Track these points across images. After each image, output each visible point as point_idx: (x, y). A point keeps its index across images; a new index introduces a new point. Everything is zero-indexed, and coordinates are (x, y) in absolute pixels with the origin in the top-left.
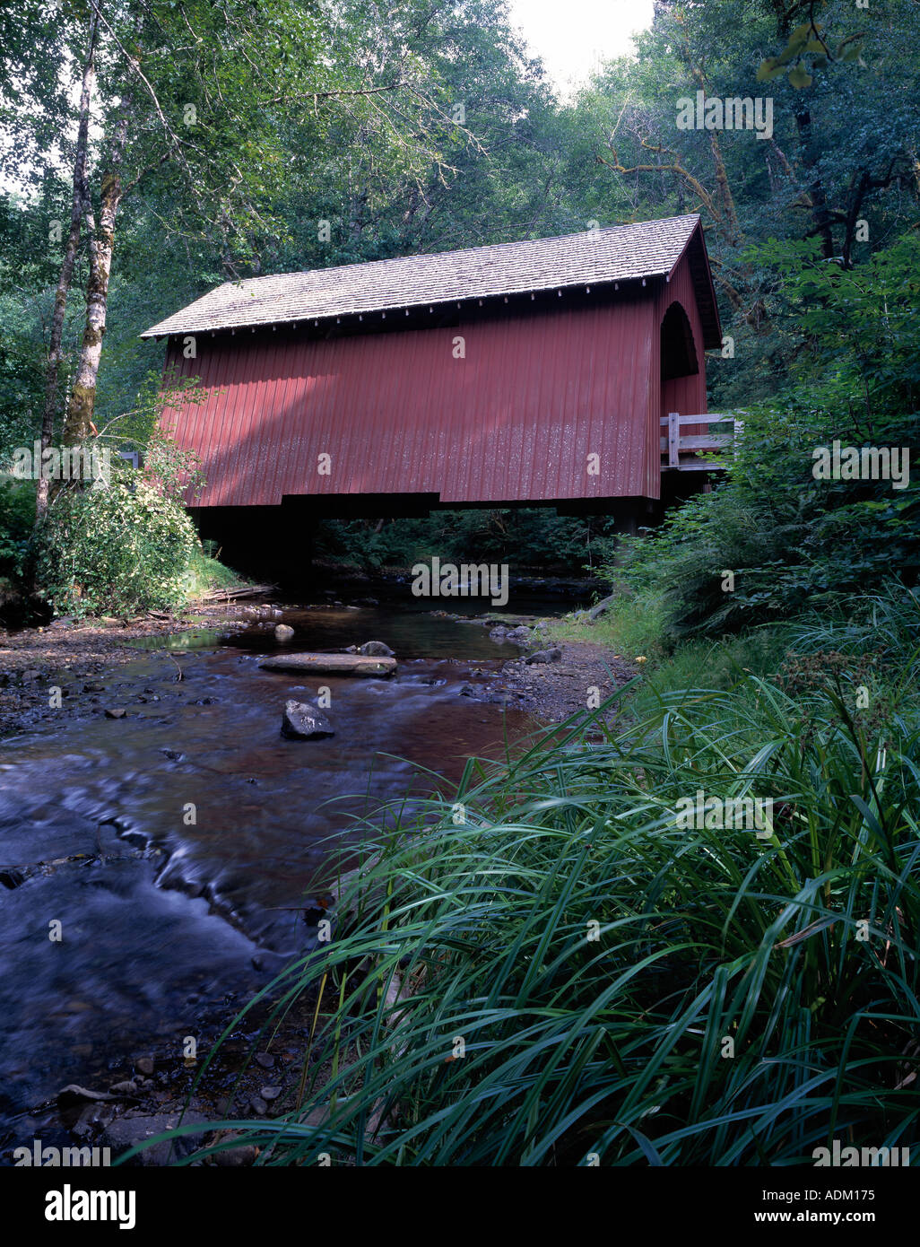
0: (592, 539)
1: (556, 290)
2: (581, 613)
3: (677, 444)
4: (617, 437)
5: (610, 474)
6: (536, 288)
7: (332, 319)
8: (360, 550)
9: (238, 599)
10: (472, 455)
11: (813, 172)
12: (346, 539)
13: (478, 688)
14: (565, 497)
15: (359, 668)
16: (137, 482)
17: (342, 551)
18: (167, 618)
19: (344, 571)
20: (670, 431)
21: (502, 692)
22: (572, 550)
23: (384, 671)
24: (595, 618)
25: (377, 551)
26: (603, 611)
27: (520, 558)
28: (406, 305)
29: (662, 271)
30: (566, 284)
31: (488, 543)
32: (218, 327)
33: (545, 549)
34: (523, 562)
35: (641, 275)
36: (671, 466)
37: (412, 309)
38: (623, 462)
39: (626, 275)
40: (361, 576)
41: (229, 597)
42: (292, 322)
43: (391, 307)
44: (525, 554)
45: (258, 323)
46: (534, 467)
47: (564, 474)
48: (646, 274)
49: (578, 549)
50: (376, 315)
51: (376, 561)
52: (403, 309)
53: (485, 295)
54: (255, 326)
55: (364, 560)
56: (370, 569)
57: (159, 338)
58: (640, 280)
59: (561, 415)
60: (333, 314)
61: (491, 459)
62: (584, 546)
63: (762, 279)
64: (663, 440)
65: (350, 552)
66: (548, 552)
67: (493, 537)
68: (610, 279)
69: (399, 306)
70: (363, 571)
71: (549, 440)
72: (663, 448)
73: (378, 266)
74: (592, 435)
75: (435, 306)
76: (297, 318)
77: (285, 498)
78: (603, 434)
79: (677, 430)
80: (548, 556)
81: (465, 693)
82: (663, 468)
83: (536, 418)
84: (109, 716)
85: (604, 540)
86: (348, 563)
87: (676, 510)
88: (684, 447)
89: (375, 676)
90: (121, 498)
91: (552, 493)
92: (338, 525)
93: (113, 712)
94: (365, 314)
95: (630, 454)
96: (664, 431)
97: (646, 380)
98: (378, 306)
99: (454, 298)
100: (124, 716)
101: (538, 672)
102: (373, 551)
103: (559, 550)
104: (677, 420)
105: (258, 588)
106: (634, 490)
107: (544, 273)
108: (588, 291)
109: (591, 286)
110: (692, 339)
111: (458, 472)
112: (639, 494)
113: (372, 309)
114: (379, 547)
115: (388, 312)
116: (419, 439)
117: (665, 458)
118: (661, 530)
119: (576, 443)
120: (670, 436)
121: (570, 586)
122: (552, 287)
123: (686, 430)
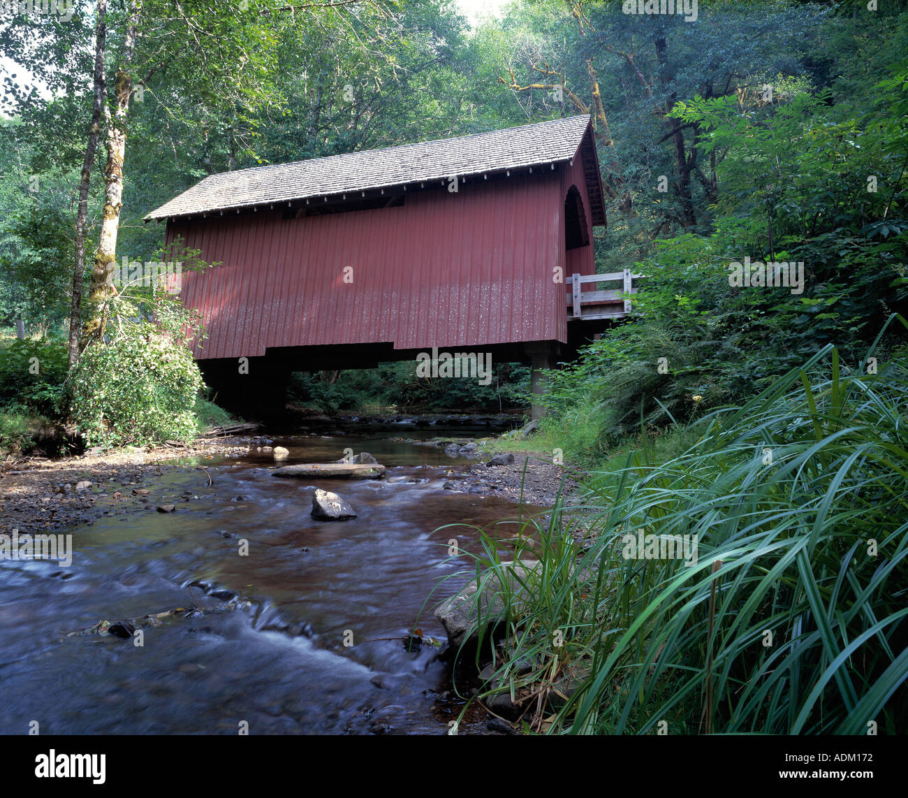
0: (501, 385)
1: (483, 174)
2: (514, 432)
3: (579, 299)
4: (534, 292)
5: (530, 322)
6: (467, 173)
7: (303, 200)
8: (321, 397)
9: (232, 434)
10: (419, 310)
11: (672, 84)
12: (310, 388)
13: (457, 484)
14: (494, 343)
15: (356, 472)
16: (151, 335)
17: (307, 398)
18: (182, 446)
19: (310, 413)
20: (574, 288)
21: (478, 485)
22: (486, 394)
23: (376, 474)
24: (528, 434)
25: (334, 398)
26: (533, 430)
27: (442, 404)
28: (363, 188)
29: (567, 158)
30: (490, 169)
31: (417, 393)
32: (208, 209)
33: (464, 394)
34: (445, 407)
35: (550, 161)
36: (575, 316)
37: (367, 191)
38: (540, 313)
39: (538, 161)
40: (323, 417)
41: (225, 432)
42: (270, 204)
43: (350, 190)
44: (446, 400)
45: (242, 205)
46: (469, 318)
47: (492, 324)
48: (554, 160)
49: (490, 394)
50: (338, 196)
51: (335, 405)
52: (360, 192)
53: (426, 179)
54: (240, 208)
55: (325, 404)
56: (330, 412)
57: (160, 220)
58: (549, 164)
59: (489, 275)
60: (303, 196)
61: (434, 313)
62: (495, 390)
63: (634, 170)
64: (568, 295)
65: (313, 399)
66: (467, 397)
67: (421, 388)
68: (526, 164)
69: (357, 189)
70: (325, 413)
71: (480, 296)
72: (568, 301)
73: (335, 160)
74: (514, 292)
75: (386, 188)
76: (274, 200)
77: (268, 350)
78: (523, 289)
79: (579, 287)
80: (467, 400)
81: (447, 487)
82: (569, 318)
83: (469, 279)
84: (161, 511)
85: (510, 385)
86: (313, 407)
87: (586, 348)
88: (584, 301)
89: (370, 478)
90: (140, 347)
91: (483, 339)
92: (304, 377)
93: (164, 507)
94: (329, 196)
95: (545, 306)
96: (569, 288)
97: (556, 247)
98: (339, 189)
99: (401, 182)
100: (173, 510)
101: (500, 471)
102: (333, 398)
103: (476, 395)
104: (579, 279)
105: (247, 426)
106: (549, 335)
107: (471, 161)
108: (508, 175)
109: (511, 170)
110: (584, 217)
111: (408, 324)
112: (553, 338)
113: (335, 192)
114: (336, 394)
115: (348, 194)
116: (375, 299)
117: (570, 310)
118: (575, 364)
119: (502, 298)
120: (574, 291)
121: (491, 419)
122: (480, 171)
123: (586, 287)
